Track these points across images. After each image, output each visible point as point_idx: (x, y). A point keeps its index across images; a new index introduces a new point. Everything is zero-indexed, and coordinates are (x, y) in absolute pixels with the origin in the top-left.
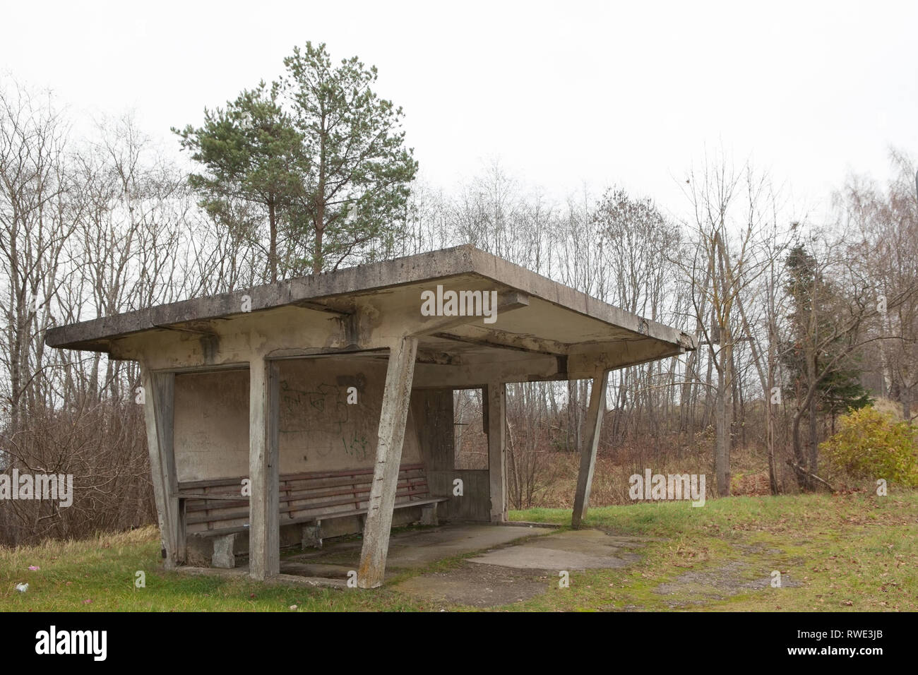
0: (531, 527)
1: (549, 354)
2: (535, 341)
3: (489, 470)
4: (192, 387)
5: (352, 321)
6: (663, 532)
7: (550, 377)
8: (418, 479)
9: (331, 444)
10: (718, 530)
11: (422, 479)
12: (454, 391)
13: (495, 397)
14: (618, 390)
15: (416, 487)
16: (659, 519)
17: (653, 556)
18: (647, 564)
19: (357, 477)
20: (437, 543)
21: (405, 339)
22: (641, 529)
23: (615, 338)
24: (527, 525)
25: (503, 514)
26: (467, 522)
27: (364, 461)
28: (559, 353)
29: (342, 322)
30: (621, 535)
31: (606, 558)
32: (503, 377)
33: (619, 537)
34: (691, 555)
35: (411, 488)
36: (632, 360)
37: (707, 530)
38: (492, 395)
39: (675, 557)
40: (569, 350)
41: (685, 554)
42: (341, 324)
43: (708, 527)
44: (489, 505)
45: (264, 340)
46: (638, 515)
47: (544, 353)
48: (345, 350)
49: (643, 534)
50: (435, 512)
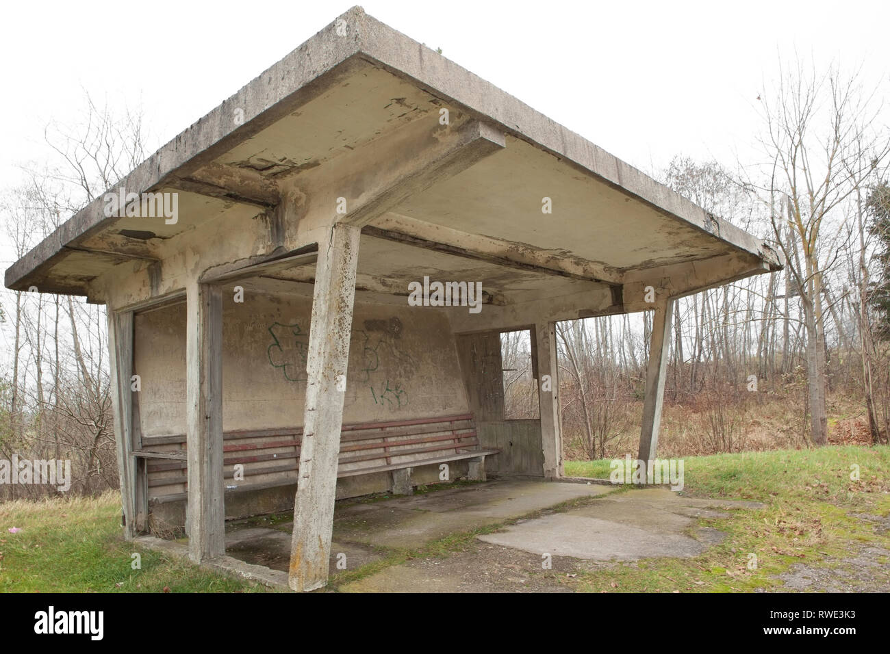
0: (589, 483)
1: (598, 281)
2: (577, 264)
3: (540, 420)
4: (171, 331)
5: (277, 215)
6: (752, 493)
7: (603, 311)
8: (464, 431)
9: (356, 393)
10: (827, 492)
11: (471, 431)
12: (503, 336)
13: (544, 338)
14: (694, 341)
15: (462, 439)
16: (745, 475)
17: (741, 534)
18: (733, 549)
19: (388, 429)
20: (465, 506)
21: (335, 227)
22: (722, 488)
23: (678, 256)
24: (584, 482)
25: (557, 470)
26: (519, 477)
27: (398, 412)
28: (612, 281)
29: (268, 218)
30: (696, 496)
31: (672, 537)
32: (551, 315)
33: (694, 500)
34: (797, 533)
35: (456, 441)
36: (701, 283)
37: (812, 492)
38: (540, 336)
39: (775, 536)
40: (623, 278)
41: (788, 532)
42: (266, 221)
43: (813, 487)
44: (542, 459)
45: (197, 258)
46: (718, 469)
47: (591, 280)
48: (272, 257)
49: (725, 495)
50: (483, 466)
